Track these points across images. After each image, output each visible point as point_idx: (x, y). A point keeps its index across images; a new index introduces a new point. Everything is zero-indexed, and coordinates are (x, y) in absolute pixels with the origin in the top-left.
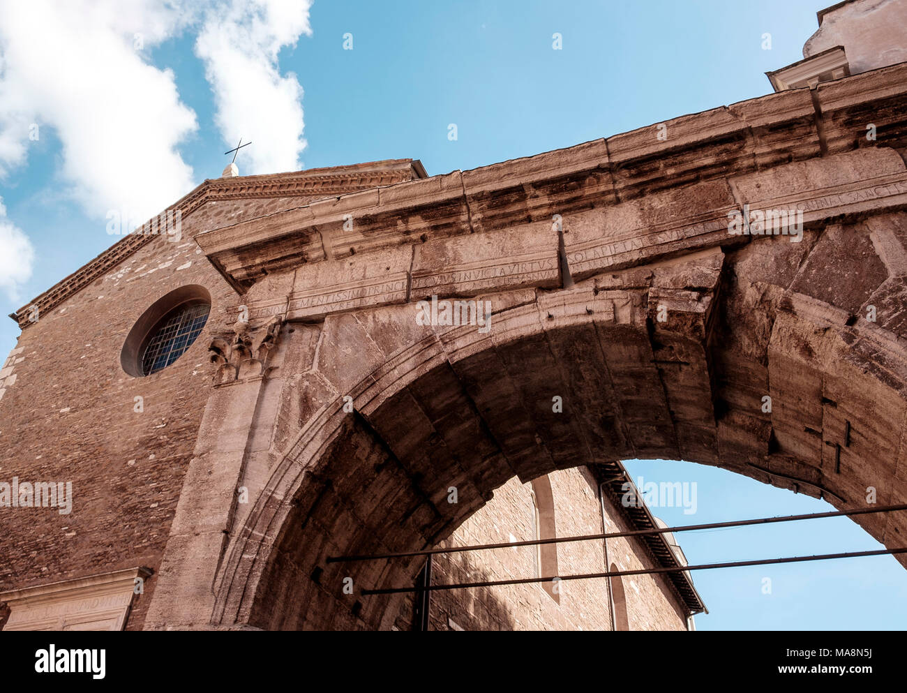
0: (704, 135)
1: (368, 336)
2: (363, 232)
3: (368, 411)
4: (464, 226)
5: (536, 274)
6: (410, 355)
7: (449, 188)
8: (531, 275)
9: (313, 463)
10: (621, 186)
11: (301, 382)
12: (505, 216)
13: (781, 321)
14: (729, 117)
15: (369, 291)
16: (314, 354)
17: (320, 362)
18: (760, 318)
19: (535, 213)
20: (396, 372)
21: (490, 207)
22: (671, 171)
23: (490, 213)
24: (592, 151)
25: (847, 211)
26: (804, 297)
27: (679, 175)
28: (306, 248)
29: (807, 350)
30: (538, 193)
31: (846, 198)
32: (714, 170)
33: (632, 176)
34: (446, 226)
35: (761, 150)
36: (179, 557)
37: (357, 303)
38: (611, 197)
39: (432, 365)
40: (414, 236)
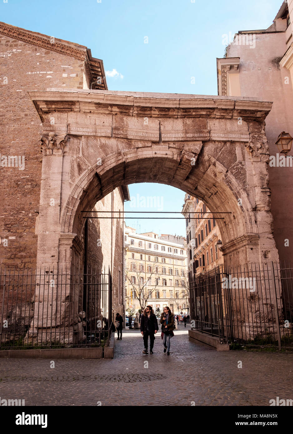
0: (206, 106)
1: (98, 147)
2: (96, 107)
3: (101, 173)
4: (131, 114)
5: (152, 138)
6: (114, 157)
7: (129, 101)
8: (151, 138)
9: (85, 188)
10: (180, 114)
11: (76, 159)
12: (145, 114)
13: (212, 167)
14: (213, 103)
15: (98, 131)
16: (79, 149)
17: (82, 153)
18: (207, 164)
19: (154, 116)
20: (109, 162)
21: (140, 110)
22: (194, 113)
23: (140, 112)
24: (175, 102)
25: (233, 140)
26: (219, 163)
27: (196, 115)
28: (73, 107)
29: (215, 175)
30: (156, 110)
31: (234, 136)
32: (205, 116)
33: (183, 112)
34: (125, 112)
35: (218, 114)
36: (45, 212)
37: (94, 134)
38: (176, 117)
39: (120, 162)
40: (113, 113)
